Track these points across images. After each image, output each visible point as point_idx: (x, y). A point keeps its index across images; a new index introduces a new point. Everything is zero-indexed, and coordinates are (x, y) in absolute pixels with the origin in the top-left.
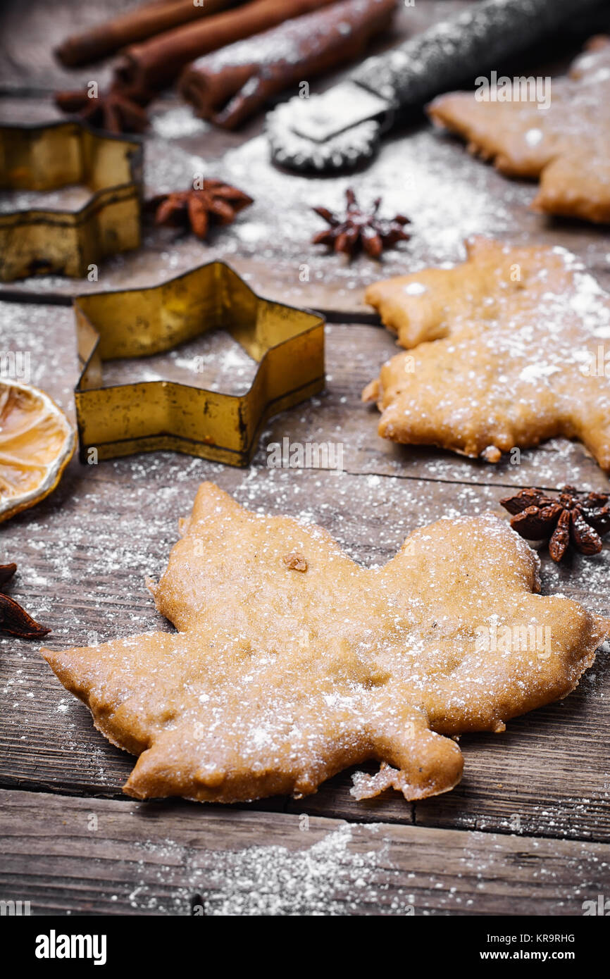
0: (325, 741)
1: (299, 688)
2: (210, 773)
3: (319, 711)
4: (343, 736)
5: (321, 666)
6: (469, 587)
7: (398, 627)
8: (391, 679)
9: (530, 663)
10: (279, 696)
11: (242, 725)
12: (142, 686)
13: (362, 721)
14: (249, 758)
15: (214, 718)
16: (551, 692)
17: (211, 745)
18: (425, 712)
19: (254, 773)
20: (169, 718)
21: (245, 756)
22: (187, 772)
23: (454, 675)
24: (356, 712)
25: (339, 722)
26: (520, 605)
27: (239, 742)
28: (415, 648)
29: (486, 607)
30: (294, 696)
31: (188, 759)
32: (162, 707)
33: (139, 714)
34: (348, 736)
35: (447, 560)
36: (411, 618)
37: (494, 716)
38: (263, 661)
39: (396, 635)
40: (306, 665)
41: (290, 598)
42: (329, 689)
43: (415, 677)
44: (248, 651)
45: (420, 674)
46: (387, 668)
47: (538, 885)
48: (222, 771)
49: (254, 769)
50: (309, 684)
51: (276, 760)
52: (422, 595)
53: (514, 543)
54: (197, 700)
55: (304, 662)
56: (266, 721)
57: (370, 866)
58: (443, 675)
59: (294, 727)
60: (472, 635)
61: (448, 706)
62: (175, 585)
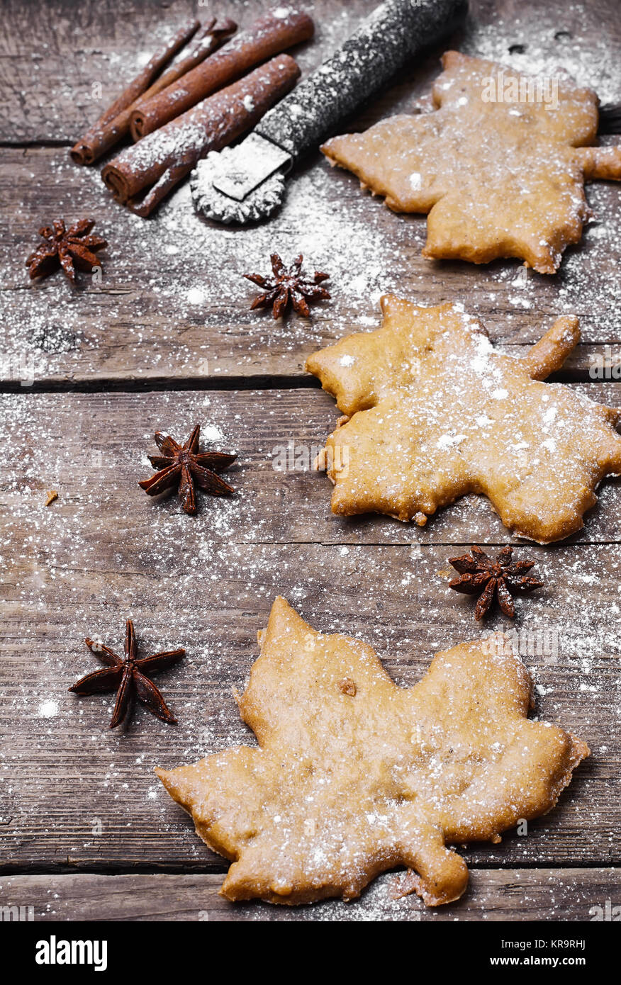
0: (367, 857)
1: (347, 808)
2: (282, 886)
3: (363, 830)
4: (380, 851)
5: (365, 788)
6: (479, 714)
7: (423, 752)
8: (417, 798)
9: (522, 790)
10: (333, 816)
11: (305, 845)
12: (231, 808)
13: (394, 839)
14: (311, 875)
15: (284, 838)
16: (537, 812)
17: (282, 863)
18: (441, 830)
19: (315, 886)
20: (251, 836)
21: (307, 873)
22: (265, 884)
23: (464, 796)
24: (390, 830)
25: (377, 840)
26: (517, 734)
27: (303, 860)
28: (436, 771)
29: (491, 734)
30: (345, 815)
31: (266, 874)
32: (246, 827)
33: (229, 833)
34: (384, 851)
35: (463, 688)
36: (434, 743)
37: (493, 832)
38: (322, 781)
39: (421, 758)
40: (354, 785)
41: (342, 721)
42: (370, 809)
43: (435, 798)
44: (310, 770)
45: (439, 796)
46: (414, 788)
47: (525, 910)
48: (290, 885)
49: (313, 883)
50: (355, 803)
51: (330, 876)
52: (442, 722)
53: (515, 670)
54: (272, 821)
55: (352, 783)
56: (323, 840)
57: (404, 909)
58: (456, 797)
59: (343, 844)
60: (480, 760)
61: (459, 825)
62: (255, 703)
